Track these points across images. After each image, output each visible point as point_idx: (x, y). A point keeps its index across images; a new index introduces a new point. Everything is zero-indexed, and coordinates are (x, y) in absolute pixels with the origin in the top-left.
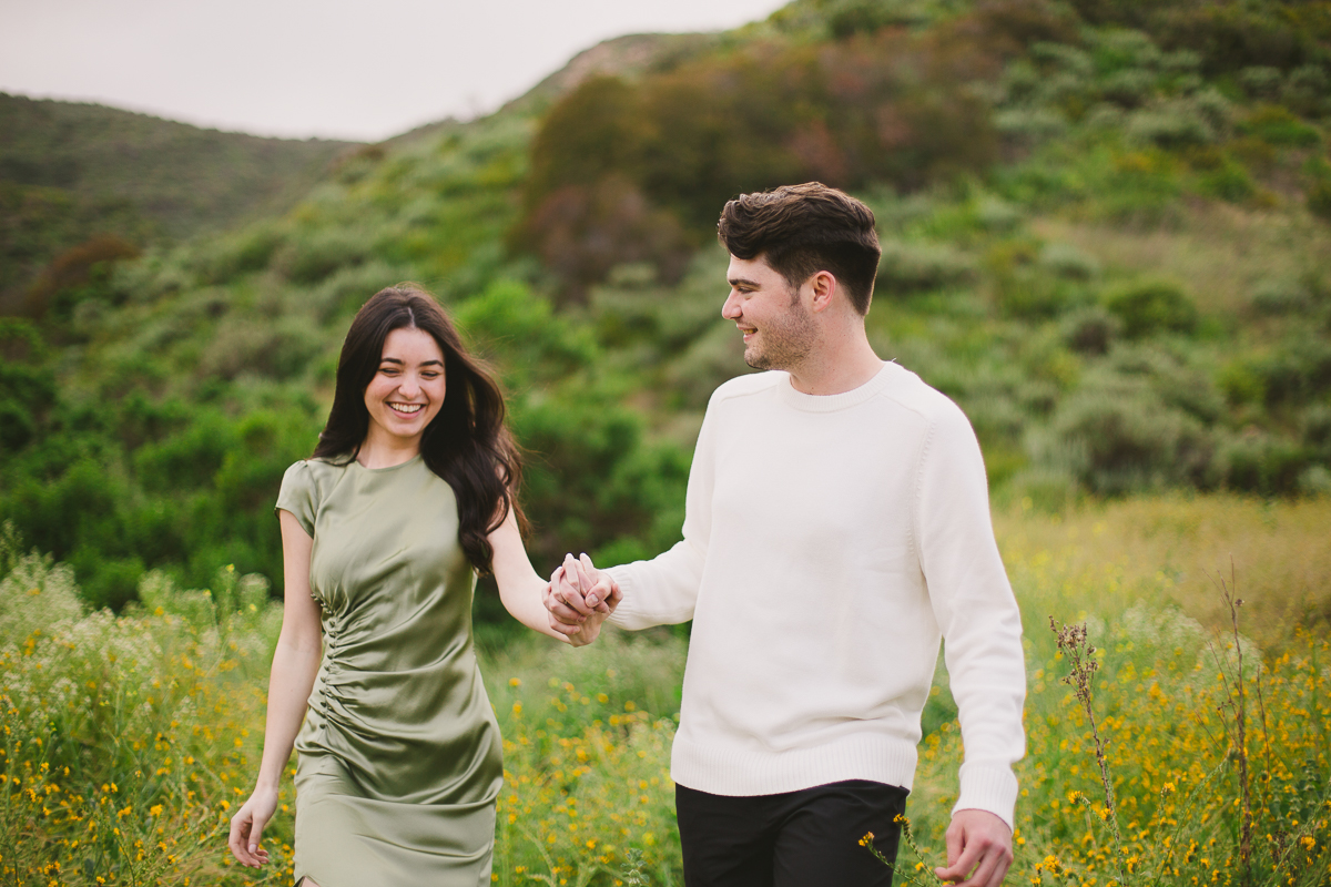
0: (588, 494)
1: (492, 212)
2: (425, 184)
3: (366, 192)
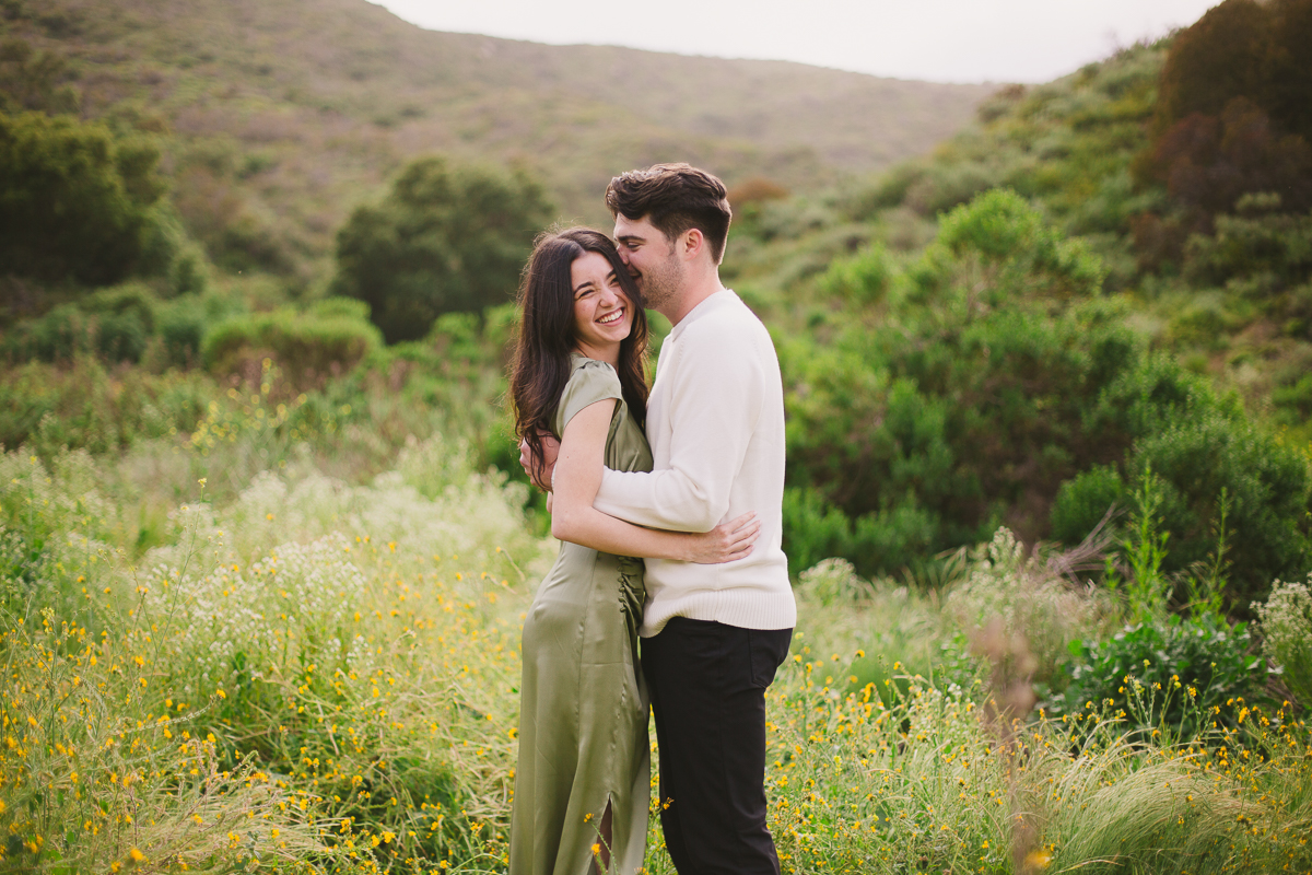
0: (1073, 417)
2: (1060, 117)
3: (1004, 127)
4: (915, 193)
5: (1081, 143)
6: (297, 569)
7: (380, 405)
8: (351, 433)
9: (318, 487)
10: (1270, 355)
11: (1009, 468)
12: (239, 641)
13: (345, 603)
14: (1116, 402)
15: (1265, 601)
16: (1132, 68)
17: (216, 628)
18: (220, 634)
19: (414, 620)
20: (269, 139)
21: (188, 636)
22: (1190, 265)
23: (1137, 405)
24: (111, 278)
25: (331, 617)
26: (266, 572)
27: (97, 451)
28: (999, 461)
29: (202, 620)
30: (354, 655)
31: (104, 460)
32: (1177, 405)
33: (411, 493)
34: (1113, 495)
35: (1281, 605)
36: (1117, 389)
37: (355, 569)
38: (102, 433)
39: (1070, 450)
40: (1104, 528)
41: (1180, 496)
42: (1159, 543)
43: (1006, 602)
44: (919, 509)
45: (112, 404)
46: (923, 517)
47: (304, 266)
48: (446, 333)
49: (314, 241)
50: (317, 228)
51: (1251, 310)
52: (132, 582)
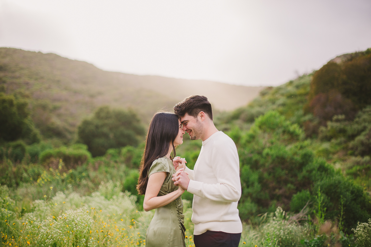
0: (295, 176)
1: (301, 102)
2: (283, 95)
3: (267, 98)
4: (243, 116)
5: (289, 101)
6: (72, 217)
7: (92, 174)
8: (84, 182)
9: (75, 196)
10: (344, 160)
11: (277, 191)
12: (54, 239)
13: (87, 228)
14: (307, 171)
15: (355, 228)
16: (302, 81)
17: (47, 236)
18: (48, 237)
19: (108, 233)
20: (59, 100)
21: (39, 237)
22: (320, 135)
23: (314, 172)
24: (13, 139)
25: (83, 232)
26: (63, 218)
27: (10, 186)
28: (274, 189)
29: (43, 233)
30: (90, 243)
31: (12, 189)
32: (325, 172)
33: (103, 198)
34: (308, 198)
35: (360, 229)
36: (308, 167)
37: (90, 218)
38: (10, 181)
39: (295, 185)
40: (306, 208)
41: (328, 198)
42: (324, 211)
43: (280, 229)
44: (252, 202)
45: (14, 173)
46: (253, 205)
47: (69, 136)
48: (110, 154)
49: (71, 129)
50: (73, 125)
51: (338, 148)
52: (20, 223)
